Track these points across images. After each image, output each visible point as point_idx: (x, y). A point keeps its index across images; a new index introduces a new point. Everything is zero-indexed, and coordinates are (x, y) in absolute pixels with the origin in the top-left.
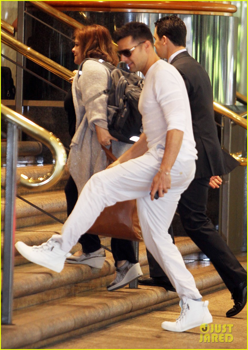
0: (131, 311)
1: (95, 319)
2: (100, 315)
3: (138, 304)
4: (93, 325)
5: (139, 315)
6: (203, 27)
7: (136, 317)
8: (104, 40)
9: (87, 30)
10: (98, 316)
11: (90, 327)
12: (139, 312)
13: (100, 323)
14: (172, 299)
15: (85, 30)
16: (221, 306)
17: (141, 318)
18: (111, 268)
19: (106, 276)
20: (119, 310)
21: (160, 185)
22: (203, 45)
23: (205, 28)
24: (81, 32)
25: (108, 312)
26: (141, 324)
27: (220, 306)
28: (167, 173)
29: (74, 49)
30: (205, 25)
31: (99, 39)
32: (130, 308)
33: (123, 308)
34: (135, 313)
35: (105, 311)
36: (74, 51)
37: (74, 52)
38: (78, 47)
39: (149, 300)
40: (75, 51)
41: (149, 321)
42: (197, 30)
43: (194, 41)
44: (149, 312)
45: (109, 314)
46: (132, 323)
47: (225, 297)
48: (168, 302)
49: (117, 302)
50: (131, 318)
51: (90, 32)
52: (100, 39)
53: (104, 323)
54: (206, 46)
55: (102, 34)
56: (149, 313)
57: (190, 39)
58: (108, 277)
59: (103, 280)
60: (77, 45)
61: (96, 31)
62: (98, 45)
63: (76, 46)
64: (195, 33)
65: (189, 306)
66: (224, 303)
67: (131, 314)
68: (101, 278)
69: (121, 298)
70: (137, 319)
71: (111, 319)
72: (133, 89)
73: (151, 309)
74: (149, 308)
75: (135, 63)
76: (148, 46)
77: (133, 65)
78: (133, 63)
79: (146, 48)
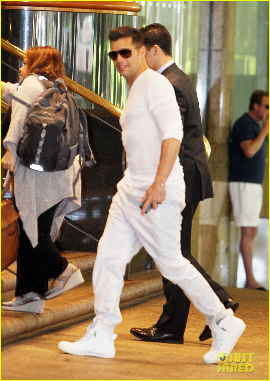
0: (25, 332)
3: (33, 324)
5: (33, 336)
6: (105, 27)
7: (30, 338)
8: (53, 61)
12: (34, 333)
14: (69, 319)
16: (122, 327)
17: (35, 340)
20: (12, 331)
21: (154, 197)
22: (104, 46)
23: (107, 27)
28: (162, 185)
30: (107, 25)
32: (24, 328)
33: (16, 329)
34: (29, 334)
39: (45, 320)
42: (99, 29)
43: (95, 42)
44: (45, 333)
47: (126, 317)
48: (65, 322)
50: (25, 339)
54: (108, 48)
55: (53, 55)
57: (91, 40)
64: (96, 34)
65: (96, 333)
67: (25, 335)
72: (45, 112)
73: (46, 330)
74: (45, 328)
75: (131, 66)
76: (143, 52)
77: (127, 68)
78: (128, 65)
79: (141, 54)
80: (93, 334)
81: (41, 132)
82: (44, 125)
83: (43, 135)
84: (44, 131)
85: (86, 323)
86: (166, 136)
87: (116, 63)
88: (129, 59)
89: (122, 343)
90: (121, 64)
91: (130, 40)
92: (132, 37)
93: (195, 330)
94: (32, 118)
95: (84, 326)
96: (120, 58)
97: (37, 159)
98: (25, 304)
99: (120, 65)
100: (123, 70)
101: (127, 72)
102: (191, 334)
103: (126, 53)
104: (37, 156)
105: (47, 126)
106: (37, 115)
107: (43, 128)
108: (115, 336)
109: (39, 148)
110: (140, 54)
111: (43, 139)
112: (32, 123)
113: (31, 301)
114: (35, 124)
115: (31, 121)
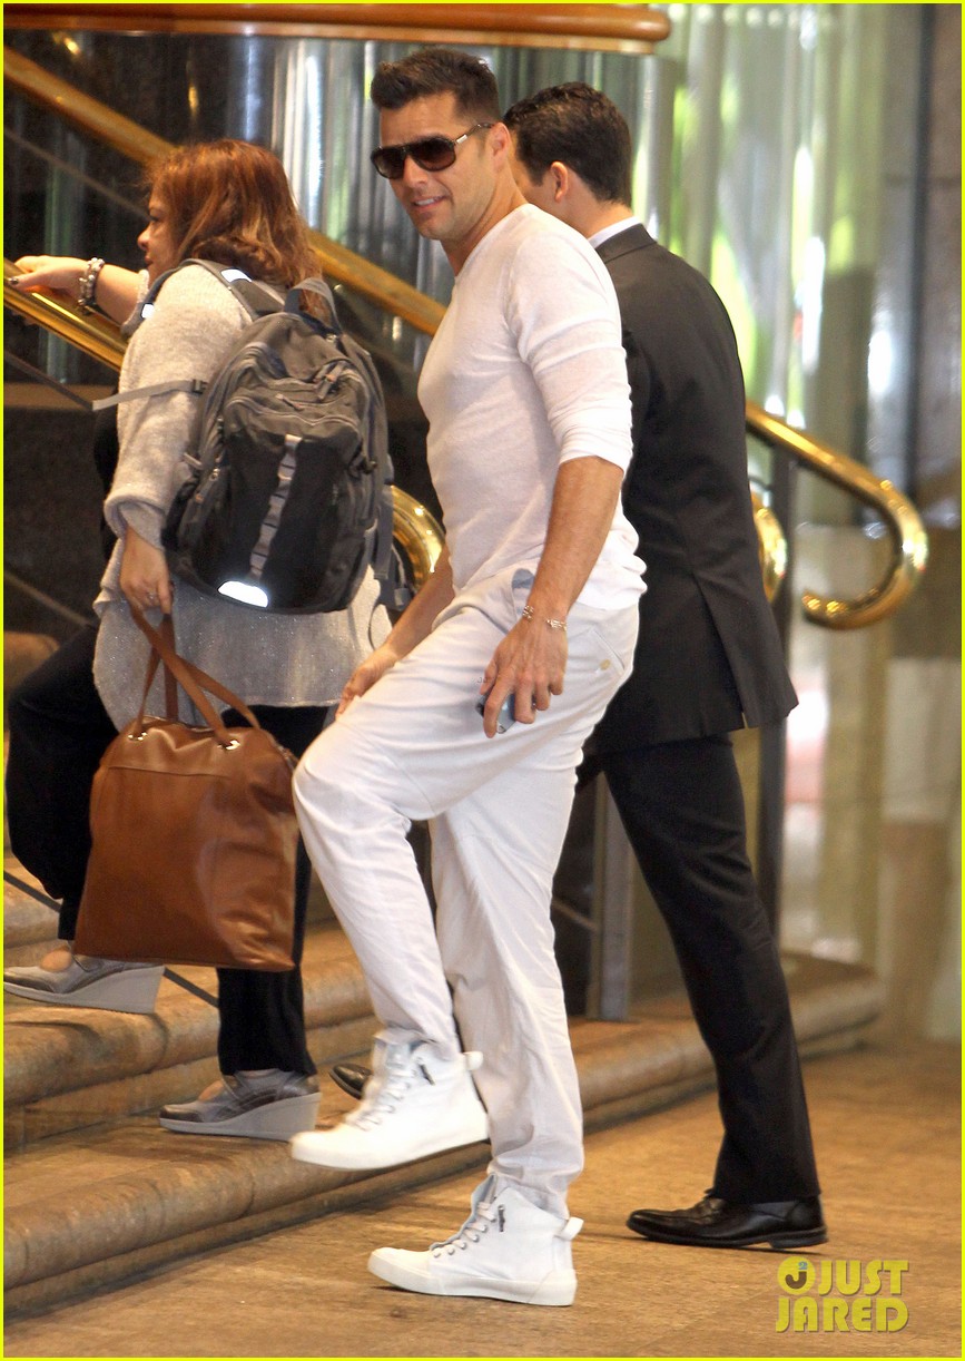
0: (246, 1212)
1: (108, 1239)
2: (127, 1225)
3: (277, 1183)
4: (100, 1264)
5: (278, 1227)
7: (266, 1233)
8: (261, 200)
9: (194, 161)
10: (117, 1230)
11: (86, 1272)
12: (281, 1215)
13: (126, 1257)
15: (186, 161)
16: (601, 1193)
17: (286, 1240)
18: (171, 1040)
19: (148, 1072)
20: (201, 1206)
21: (522, 669)
24: (172, 169)
25: (155, 1214)
26: (285, 1262)
27: (598, 1192)
29: (145, 237)
31: (244, 196)
33: (216, 1199)
34: (264, 1219)
35: (145, 1209)
36: (145, 245)
37: (144, 249)
38: (162, 229)
40: (150, 245)
41: (319, 1252)
44: (319, 1216)
45: (162, 1225)
46: (253, 1260)
49: (193, 1174)
50: (247, 1237)
51: (208, 168)
52: (249, 196)
53: (139, 1257)
55: (256, 176)
56: (316, 1220)
58: (156, 1075)
59: (141, 1087)
60: (157, 220)
61: (231, 164)
62: (239, 219)
63: (152, 222)
65: (506, 1216)
66: (614, 1182)
67: (248, 1222)
68: (129, 1081)
69: (210, 1157)
70: (269, 1244)
71: (170, 1242)
72: (280, 396)
73: (326, 1203)
74: (320, 1197)
75: (456, 199)
76: (502, 144)
77: (444, 206)
78: (447, 197)
79: (495, 153)
80: (494, 1221)
81: (274, 464)
82: (293, 439)
83: (286, 477)
84: (289, 460)
85: (469, 1179)
86: (576, 449)
87: (401, 191)
88: (448, 175)
89: (603, 1250)
90: (419, 192)
91: (448, 101)
92: (456, 91)
93: (868, 1204)
94: (243, 413)
95: (461, 1188)
96: (414, 172)
97: (258, 562)
98: (246, 1110)
99: (416, 197)
100: (428, 216)
101: (441, 220)
102: (853, 1220)
103: (435, 152)
104: (256, 549)
105: (301, 444)
106: (256, 404)
107: (286, 450)
108: (576, 1225)
109: (267, 521)
110: (489, 150)
111: (284, 488)
112: (243, 430)
113: (269, 1098)
114: (252, 434)
115: (239, 422)
